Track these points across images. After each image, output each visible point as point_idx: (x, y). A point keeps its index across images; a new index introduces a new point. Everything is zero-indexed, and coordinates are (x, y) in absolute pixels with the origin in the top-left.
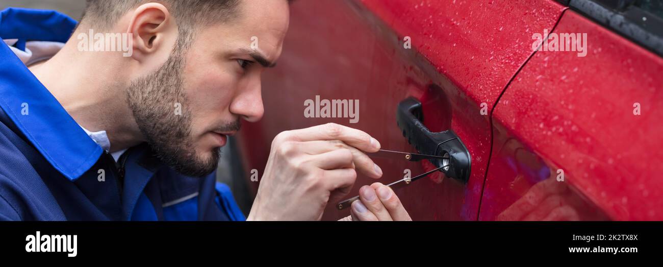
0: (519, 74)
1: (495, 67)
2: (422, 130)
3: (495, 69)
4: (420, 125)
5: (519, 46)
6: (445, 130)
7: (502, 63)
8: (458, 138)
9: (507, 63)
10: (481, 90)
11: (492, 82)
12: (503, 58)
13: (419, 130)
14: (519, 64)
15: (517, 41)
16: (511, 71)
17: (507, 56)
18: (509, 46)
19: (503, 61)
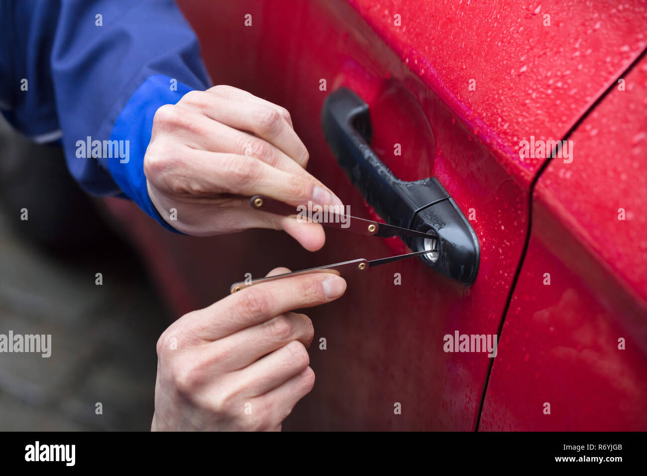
0: (589, 119)
1: (534, 90)
2: (379, 171)
3: (534, 95)
4: (376, 162)
5: (583, 56)
6: (424, 179)
7: (549, 86)
8: (451, 199)
9: (558, 88)
10: (505, 133)
11: (530, 122)
12: (549, 74)
13: (374, 170)
14: (588, 99)
15: (577, 46)
16: (571, 110)
17: (559, 74)
18: (558, 52)
19: (551, 82)
